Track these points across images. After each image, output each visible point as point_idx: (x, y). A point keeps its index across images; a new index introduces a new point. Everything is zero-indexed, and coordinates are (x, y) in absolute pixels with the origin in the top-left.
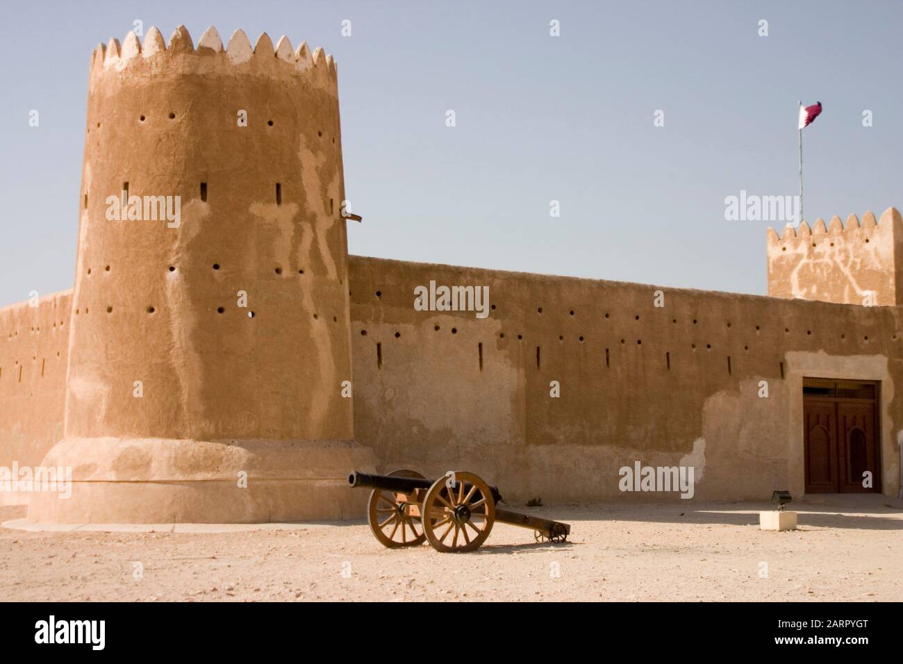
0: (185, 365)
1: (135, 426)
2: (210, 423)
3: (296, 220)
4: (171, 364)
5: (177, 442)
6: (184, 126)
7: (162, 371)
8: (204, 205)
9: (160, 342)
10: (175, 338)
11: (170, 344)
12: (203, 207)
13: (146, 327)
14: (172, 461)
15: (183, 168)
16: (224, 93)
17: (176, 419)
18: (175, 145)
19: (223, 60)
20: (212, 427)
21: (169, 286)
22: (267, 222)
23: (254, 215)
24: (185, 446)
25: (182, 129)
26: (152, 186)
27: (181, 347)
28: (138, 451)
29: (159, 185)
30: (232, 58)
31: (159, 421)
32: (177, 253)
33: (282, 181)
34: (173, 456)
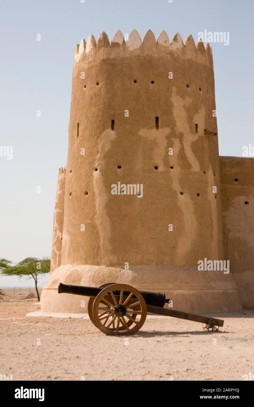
0: (101, 224)
1: (79, 258)
2: (115, 257)
3: (168, 137)
4: (95, 223)
5: (97, 267)
6: (103, 89)
7: (91, 227)
8: (113, 133)
9: (90, 211)
10: (97, 209)
11: (95, 212)
12: (112, 134)
13: (84, 203)
14: (92, 278)
15: (102, 113)
16: (124, 67)
17: (97, 254)
18: (99, 100)
19: (124, 49)
20: (116, 258)
21: (95, 179)
22: (149, 140)
23: (141, 136)
24: (100, 269)
25: (102, 91)
26: (88, 123)
27: (100, 214)
28: (77, 272)
29: (91, 123)
30: (129, 47)
31: (89, 256)
32: (99, 161)
33: (159, 115)
34: (93, 275)
